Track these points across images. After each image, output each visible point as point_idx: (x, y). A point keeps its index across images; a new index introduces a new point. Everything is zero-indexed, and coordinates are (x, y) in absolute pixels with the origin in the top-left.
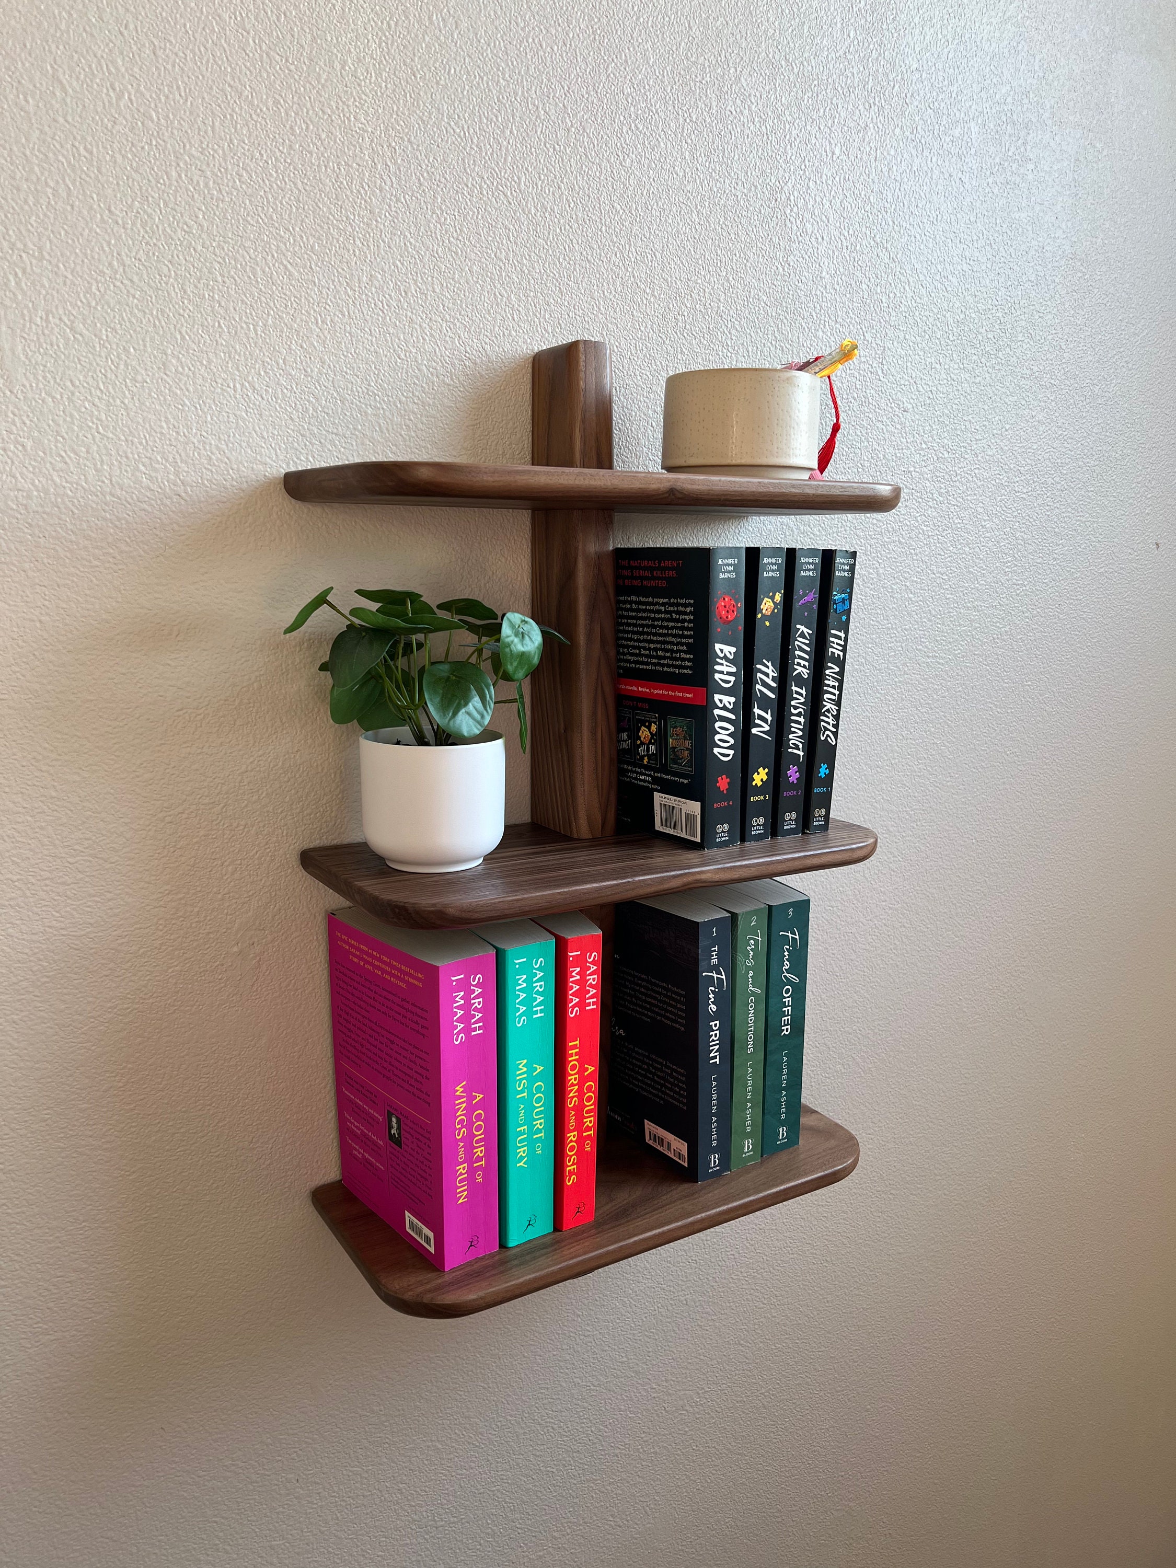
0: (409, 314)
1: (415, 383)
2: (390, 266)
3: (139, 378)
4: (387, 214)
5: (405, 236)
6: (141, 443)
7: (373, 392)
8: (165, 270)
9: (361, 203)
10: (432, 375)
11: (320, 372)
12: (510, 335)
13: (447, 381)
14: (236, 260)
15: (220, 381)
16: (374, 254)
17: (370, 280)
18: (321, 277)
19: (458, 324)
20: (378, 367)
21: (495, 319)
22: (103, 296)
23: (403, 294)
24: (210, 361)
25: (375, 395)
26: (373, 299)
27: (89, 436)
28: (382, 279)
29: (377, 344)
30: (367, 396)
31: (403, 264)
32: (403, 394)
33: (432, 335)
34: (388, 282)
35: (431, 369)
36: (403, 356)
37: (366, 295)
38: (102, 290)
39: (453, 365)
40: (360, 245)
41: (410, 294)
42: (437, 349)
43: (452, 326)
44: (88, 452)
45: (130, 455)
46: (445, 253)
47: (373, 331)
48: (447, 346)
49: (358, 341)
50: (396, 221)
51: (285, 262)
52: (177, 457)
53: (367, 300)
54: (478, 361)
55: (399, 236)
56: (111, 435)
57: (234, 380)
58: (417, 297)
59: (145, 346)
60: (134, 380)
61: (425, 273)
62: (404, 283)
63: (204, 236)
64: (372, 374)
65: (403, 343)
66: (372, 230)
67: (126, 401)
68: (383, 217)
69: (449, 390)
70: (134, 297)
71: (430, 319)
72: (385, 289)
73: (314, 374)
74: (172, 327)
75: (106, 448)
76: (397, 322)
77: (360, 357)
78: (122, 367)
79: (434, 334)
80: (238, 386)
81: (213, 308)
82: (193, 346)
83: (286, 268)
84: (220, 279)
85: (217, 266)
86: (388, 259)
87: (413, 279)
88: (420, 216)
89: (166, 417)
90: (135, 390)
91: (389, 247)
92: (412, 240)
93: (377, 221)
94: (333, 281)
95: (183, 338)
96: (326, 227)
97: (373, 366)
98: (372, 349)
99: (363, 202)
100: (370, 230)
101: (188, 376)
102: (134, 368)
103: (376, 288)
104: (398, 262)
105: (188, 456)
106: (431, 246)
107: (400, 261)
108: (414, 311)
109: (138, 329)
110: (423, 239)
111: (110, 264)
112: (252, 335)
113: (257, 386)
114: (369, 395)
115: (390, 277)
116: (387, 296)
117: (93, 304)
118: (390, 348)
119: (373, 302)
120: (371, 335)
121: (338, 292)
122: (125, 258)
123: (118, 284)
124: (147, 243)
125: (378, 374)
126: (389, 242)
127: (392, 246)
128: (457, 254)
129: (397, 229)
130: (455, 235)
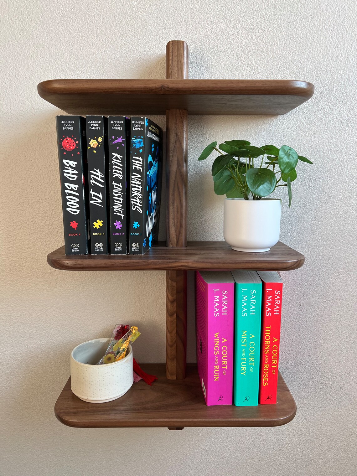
0: (116, 43)
1: (118, 69)
2: (108, 26)
3: (20, 74)
4: (107, 7)
6: (20, 96)
7: (102, 73)
8: (29, 37)
9: (97, 4)
10: (125, 65)
11: (82, 67)
12: (158, 47)
13: (132, 67)
14: (52, 31)
15: (46, 73)
16: (102, 22)
17: (101, 32)
18: (82, 33)
19: (136, 45)
20: (103, 64)
22: (9, 48)
23: (114, 35)
24: (43, 66)
25: (103, 74)
26: (102, 39)
27: (4, 94)
28: (105, 31)
29: (103, 55)
30: (99, 75)
31: (113, 24)
32: (113, 73)
33: (125, 50)
34: (108, 32)
35: (125, 63)
36: (113, 59)
37: (99, 37)
38: (9, 46)
39: (134, 61)
40: (97, 20)
41: (116, 36)
42: (127, 55)
43: (133, 46)
44: (4, 99)
45: (17, 100)
47: (102, 51)
48: (132, 54)
49: (96, 55)
50: (111, 8)
51: (69, 29)
52: (32, 100)
53: (100, 39)
54: (145, 58)
55: (112, 14)
56: (11, 93)
57: (51, 72)
58: (119, 36)
59: (22, 63)
60: (18, 74)
61: (122, 27)
62: (114, 32)
63: (42, 24)
64: (101, 67)
65: (114, 54)
66: (102, 13)
67: (16, 82)
68: (106, 8)
69: (132, 70)
70: (19, 47)
71: (125, 44)
72: (107, 35)
73: (80, 68)
74: (30, 56)
75: (9, 97)
76: (111, 47)
77: (97, 61)
78: (14, 71)
79: (126, 49)
80: (52, 74)
81: (44, 48)
82: (37, 61)
83: (69, 31)
84: (46, 38)
85: (45, 33)
86: (108, 23)
87: (118, 30)
88: (120, 5)
89: (28, 87)
90: (18, 78)
91: (108, 19)
92: (117, 15)
93: (103, 10)
94: (87, 34)
95: (34, 59)
96: (84, 15)
97: (102, 64)
98: (101, 57)
99: (98, 4)
100: (101, 14)
101: (36, 72)
102: (18, 71)
103: (103, 34)
104: (112, 24)
105: (35, 99)
106: (125, 16)
107: (112, 23)
108: (118, 42)
109: (20, 58)
110: (122, 14)
111: (11, 37)
112: (57, 56)
113: (59, 74)
114: (100, 74)
115: (108, 30)
116: (107, 37)
117: (6, 51)
118: (108, 56)
119: (102, 40)
120: (101, 52)
121: (88, 37)
122: (16, 35)
123: (14, 43)
124: (23, 29)
125: (104, 67)
126: (108, 17)
127: (109, 18)
128: (135, 18)
129: (111, 12)
130: (135, 11)
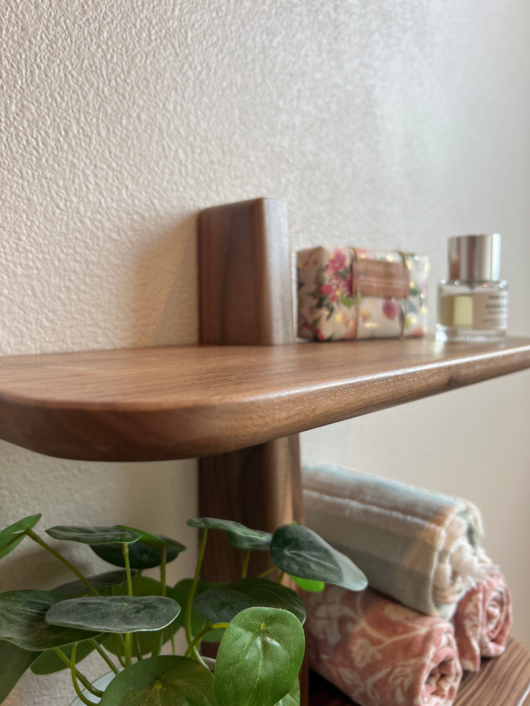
0: (70, 157)
1: (76, 238)
2: (46, 98)
4: (44, 36)
5: (66, 66)
7: (24, 248)
9: (10, 16)
10: (97, 228)
13: (115, 236)
16: (27, 80)
17: (21, 111)
19: (126, 174)
20: (31, 218)
21: (163, 172)
23: (63, 133)
25: (27, 251)
26: (25, 134)
28: (36, 111)
29: (30, 189)
30: (16, 254)
31: (62, 98)
32: (62, 251)
33: (97, 184)
34: (44, 117)
35: (96, 223)
36: (62, 205)
37: (16, 128)
39: (120, 218)
40: (8, 67)
41: (71, 134)
42: (103, 201)
43: (119, 175)
46: (111, 95)
47: (24, 172)
48: (114, 198)
50: (54, 46)
53: (17, 135)
54: (147, 215)
55: (59, 65)
58: (80, 139)
61: (89, 113)
62: (65, 121)
64: (23, 226)
65: (63, 191)
66: (25, 51)
68: (38, 38)
69: (116, 246)
71: (95, 166)
72: (40, 124)
76: (56, 166)
77: (7, 204)
79: (100, 183)
86: (44, 88)
87: (75, 118)
88: (83, 47)
91: (46, 75)
92: (73, 72)
93: (30, 42)
97: (24, 216)
98: (24, 195)
99: (13, 16)
100: (21, 51)
103: (28, 121)
104: (56, 95)
106: (96, 84)
107: (59, 94)
108: (77, 155)
110: (87, 74)
114: (19, 251)
115: (46, 111)
116: (43, 133)
118: (46, 195)
119: (24, 137)
120: (22, 177)
125: (31, 227)
126: (45, 69)
127: (50, 75)
128: (124, 97)
129: (55, 56)
130: (122, 76)
